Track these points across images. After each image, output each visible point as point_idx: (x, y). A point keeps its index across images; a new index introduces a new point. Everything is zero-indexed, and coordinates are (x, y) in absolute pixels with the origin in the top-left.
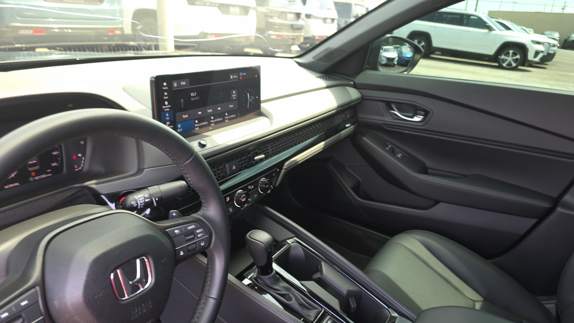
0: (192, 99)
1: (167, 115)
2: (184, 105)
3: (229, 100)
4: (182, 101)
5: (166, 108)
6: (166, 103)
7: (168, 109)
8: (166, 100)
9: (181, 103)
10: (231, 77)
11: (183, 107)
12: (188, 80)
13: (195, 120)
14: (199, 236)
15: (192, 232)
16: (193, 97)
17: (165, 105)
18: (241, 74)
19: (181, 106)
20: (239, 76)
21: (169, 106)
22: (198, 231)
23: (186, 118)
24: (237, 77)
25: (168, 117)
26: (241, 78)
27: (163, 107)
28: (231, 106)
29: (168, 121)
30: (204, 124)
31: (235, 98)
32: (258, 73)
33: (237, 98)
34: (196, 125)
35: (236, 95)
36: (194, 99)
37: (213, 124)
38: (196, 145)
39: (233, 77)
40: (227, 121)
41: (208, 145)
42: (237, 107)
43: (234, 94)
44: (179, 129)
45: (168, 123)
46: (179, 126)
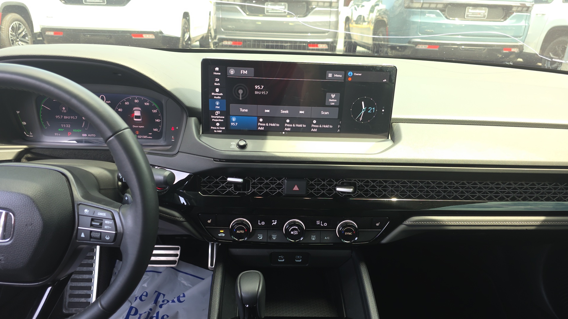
0: (256, 93)
1: (217, 103)
2: (242, 97)
3: (322, 103)
4: (241, 92)
5: (217, 96)
6: (217, 90)
7: (220, 98)
8: (217, 87)
9: (239, 94)
10: (330, 75)
11: (241, 99)
12: (252, 69)
13: (259, 117)
14: (106, 227)
15: (100, 220)
16: (257, 90)
17: (216, 92)
18: (350, 74)
19: (239, 97)
20: (346, 76)
21: (221, 94)
22: (107, 222)
23: (245, 112)
24: (341, 76)
25: (218, 106)
26: (350, 79)
27: (213, 94)
28: (324, 113)
29: (218, 110)
30: (274, 125)
31: (333, 104)
32: (390, 76)
33: (338, 104)
34: (259, 124)
35: (336, 100)
36: (260, 93)
37: (289, 129)
38: (234, 143)
39: (333, 75)
40: (315, 130)
41: (249, 148)
42: (336, 117)
43: (332, 99)
44: (233, 122)
45: (218, 112)
46: (234, 119)
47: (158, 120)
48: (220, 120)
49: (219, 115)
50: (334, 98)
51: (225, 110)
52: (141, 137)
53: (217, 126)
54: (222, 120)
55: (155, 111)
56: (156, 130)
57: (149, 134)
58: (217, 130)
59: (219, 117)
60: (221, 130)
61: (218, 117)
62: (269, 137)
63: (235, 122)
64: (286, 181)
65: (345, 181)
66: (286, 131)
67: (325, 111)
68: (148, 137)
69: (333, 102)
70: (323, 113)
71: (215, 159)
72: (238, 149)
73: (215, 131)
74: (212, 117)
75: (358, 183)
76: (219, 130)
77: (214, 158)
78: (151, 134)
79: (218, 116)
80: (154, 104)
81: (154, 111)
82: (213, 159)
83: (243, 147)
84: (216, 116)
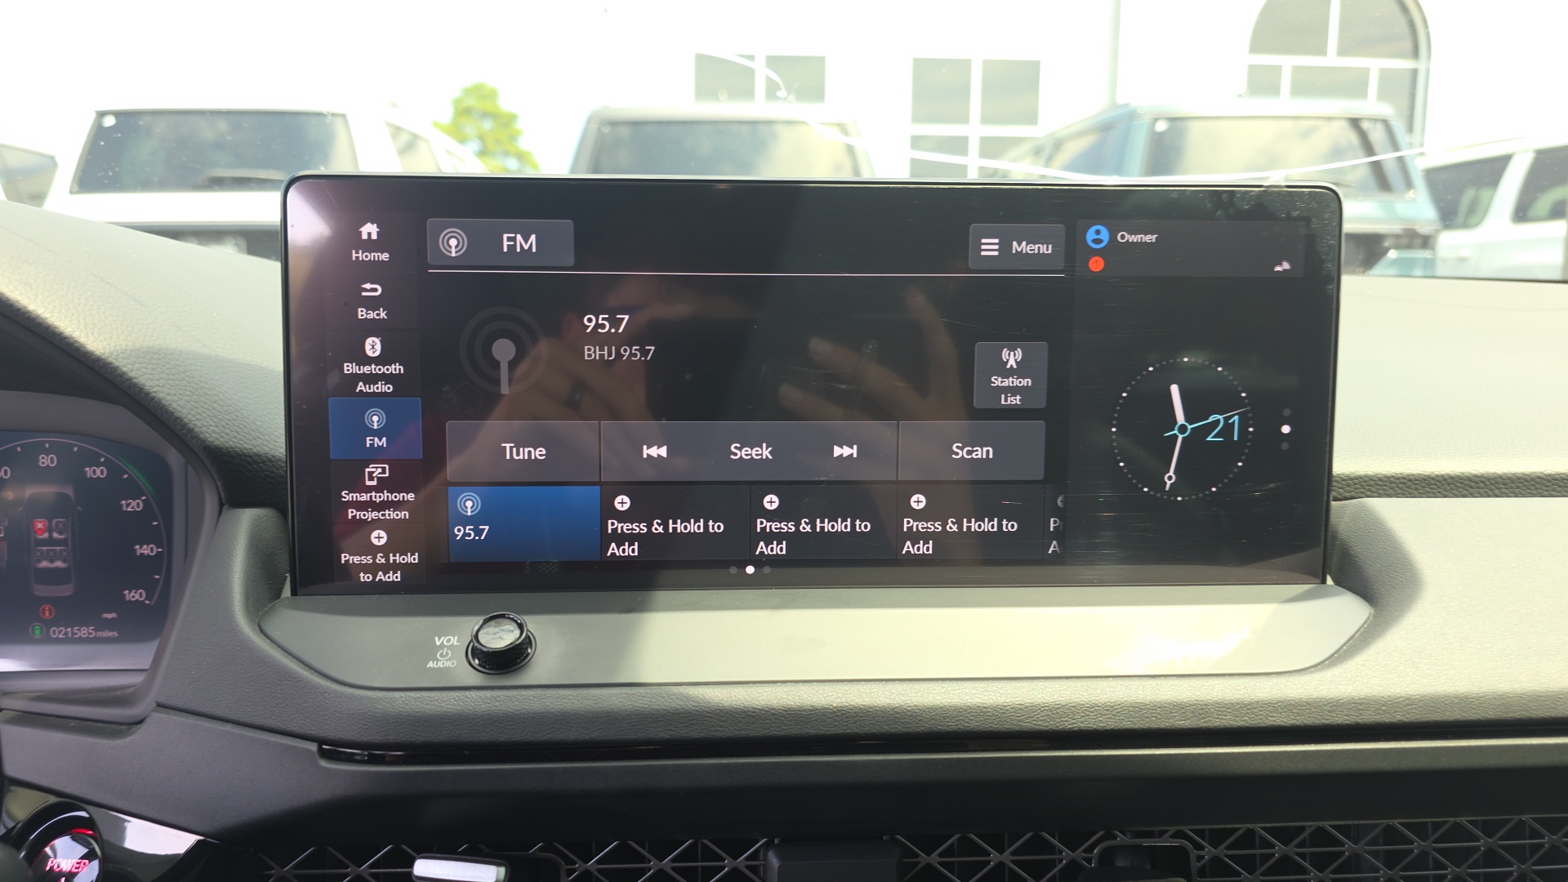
0: (591, 353)
1: (375, 420)
2: (511, 382)
3: (958, 404)
4: (504, 350)
5: (371, 379)
6: (373, 346)
7: (388, 388)
8: (372, 328)
9: (496, 365)
10: (990, 247)
11: (505, 389)
12: (564, 226)
13: (610, 489)
16: (596, 338)
17: (365, 360)
18: (1097, 234)
19: (498, 382)
20: (1074, 248)
21: (396, 368)
23: (530, 462)
24: (1045, 249)
25: (379, 434)
26: (1096, 265)
27: (349, 368)
28: (969, 453)
29: (376, 456)
30: (694, 527)
31: (1016, 400)
32: (1311, 241)
33: (1041, 402)
34: (612, 525)
35: (1026, 382)
36: (610, 355)
37: (778, 549)
38: (454, 641)
39: (1005, 247)
40: (925, 548)
41: (544, 666)
42: (1035, 470)
43: (1007, 373)
44: (465, 521)
45: (376, 470)
46: (469, 505)
47: (146, 550)
48: (391, 514)
49: (383, 485)
50: (1021, 371)
51: (422, 457)
52: (66, 633)
53: (373, 550)
54: (403, 514)
55: (134, 503)
56: (137, 597)
57: (105, 615)
58: (373, 569)
59: (385, 496)
60: (395, 567)
61: (378, 497)
62: (661, 596)
63: (475, 521)
64: (774, 861)
65: (1121, 839)
66: (760, 562)
67: (973, 441)
68: (100, 634)
69: (1013, 391)
70: (960, 452)
71: (332, 749)
72: (473, 677)
73: (365, 577)
74: (347, 496)
75: (1199, 847)
76: (386, 568)
77: (320, 742)
78: (114, 615)
79: (378, 489)
80: (131, 472)
81: (128, 505)
82: (314, 747)
83: (506, 662)
84: (369, 489)
